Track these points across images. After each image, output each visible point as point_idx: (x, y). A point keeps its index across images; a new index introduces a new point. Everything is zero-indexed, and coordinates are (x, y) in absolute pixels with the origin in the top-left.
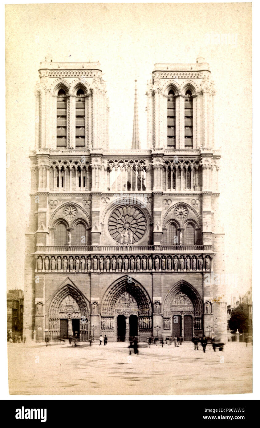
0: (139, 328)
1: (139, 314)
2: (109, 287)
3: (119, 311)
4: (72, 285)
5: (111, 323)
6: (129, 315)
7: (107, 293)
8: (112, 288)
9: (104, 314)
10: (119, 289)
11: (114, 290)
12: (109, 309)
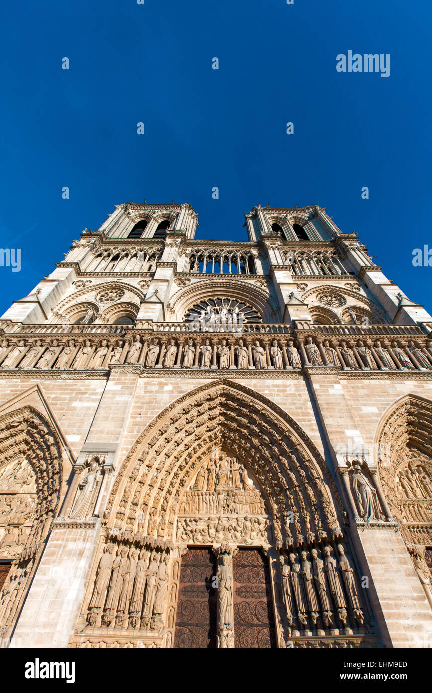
0: (284, 622)
1: (272, 539)
2: (162, 415)
3: (193, 526)
4: (44, 413)
5: (153, 581)
6: (233, 546)
7: (154, 432)
8: (173, 421)
9: (124, 526)
10: (197, 431)
11: (178, 431)
12: (151, 504)
